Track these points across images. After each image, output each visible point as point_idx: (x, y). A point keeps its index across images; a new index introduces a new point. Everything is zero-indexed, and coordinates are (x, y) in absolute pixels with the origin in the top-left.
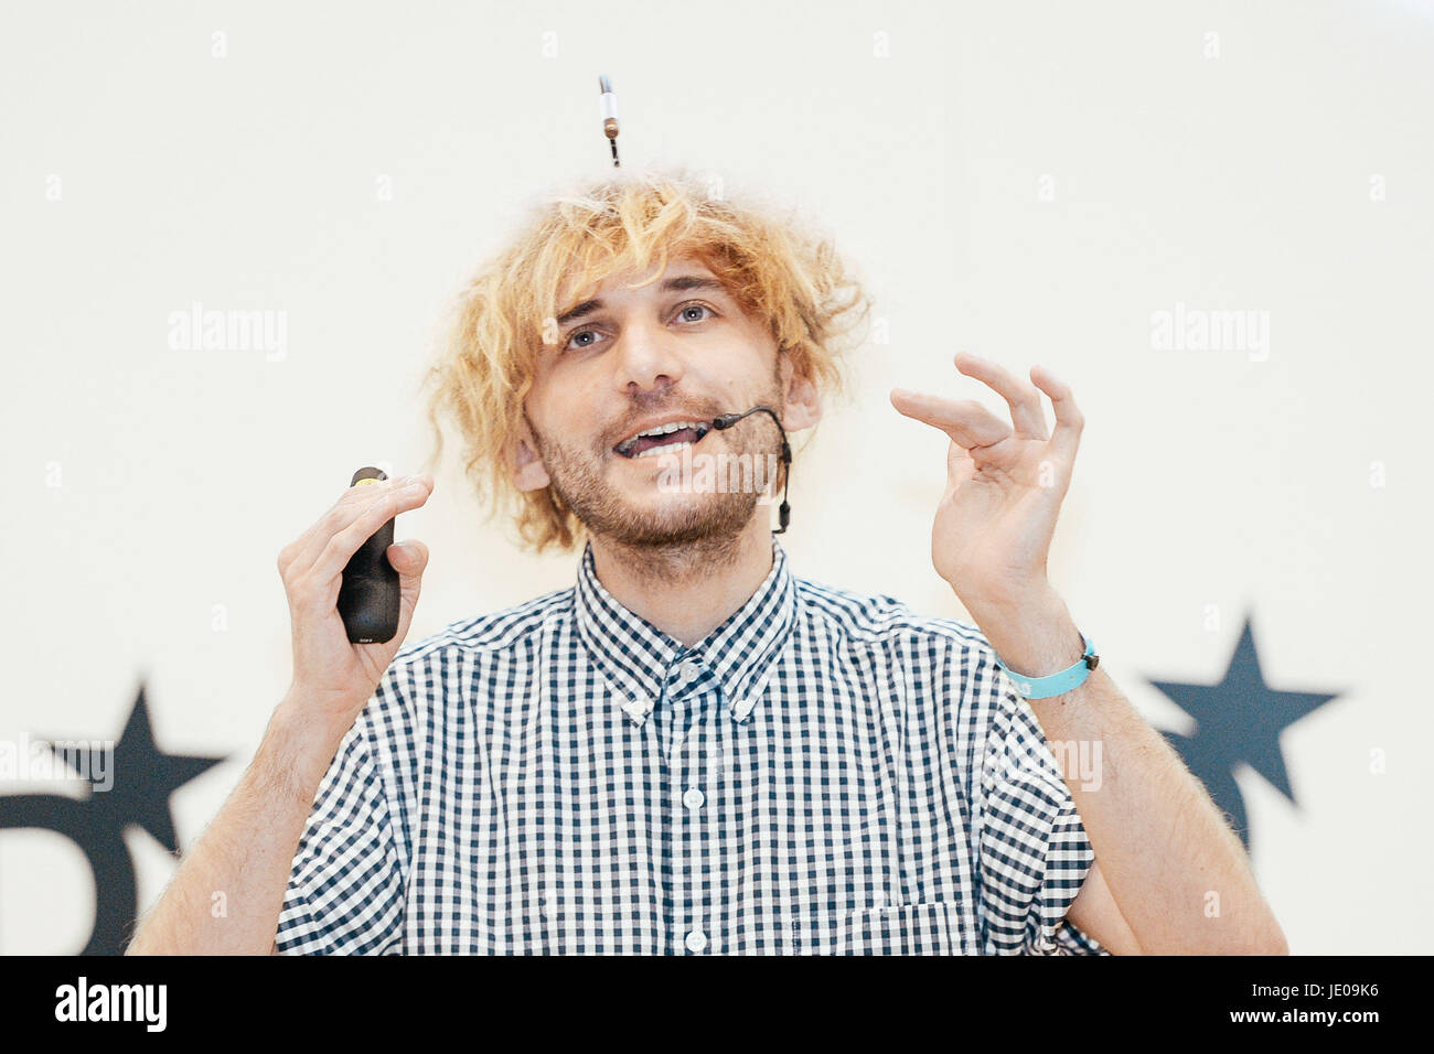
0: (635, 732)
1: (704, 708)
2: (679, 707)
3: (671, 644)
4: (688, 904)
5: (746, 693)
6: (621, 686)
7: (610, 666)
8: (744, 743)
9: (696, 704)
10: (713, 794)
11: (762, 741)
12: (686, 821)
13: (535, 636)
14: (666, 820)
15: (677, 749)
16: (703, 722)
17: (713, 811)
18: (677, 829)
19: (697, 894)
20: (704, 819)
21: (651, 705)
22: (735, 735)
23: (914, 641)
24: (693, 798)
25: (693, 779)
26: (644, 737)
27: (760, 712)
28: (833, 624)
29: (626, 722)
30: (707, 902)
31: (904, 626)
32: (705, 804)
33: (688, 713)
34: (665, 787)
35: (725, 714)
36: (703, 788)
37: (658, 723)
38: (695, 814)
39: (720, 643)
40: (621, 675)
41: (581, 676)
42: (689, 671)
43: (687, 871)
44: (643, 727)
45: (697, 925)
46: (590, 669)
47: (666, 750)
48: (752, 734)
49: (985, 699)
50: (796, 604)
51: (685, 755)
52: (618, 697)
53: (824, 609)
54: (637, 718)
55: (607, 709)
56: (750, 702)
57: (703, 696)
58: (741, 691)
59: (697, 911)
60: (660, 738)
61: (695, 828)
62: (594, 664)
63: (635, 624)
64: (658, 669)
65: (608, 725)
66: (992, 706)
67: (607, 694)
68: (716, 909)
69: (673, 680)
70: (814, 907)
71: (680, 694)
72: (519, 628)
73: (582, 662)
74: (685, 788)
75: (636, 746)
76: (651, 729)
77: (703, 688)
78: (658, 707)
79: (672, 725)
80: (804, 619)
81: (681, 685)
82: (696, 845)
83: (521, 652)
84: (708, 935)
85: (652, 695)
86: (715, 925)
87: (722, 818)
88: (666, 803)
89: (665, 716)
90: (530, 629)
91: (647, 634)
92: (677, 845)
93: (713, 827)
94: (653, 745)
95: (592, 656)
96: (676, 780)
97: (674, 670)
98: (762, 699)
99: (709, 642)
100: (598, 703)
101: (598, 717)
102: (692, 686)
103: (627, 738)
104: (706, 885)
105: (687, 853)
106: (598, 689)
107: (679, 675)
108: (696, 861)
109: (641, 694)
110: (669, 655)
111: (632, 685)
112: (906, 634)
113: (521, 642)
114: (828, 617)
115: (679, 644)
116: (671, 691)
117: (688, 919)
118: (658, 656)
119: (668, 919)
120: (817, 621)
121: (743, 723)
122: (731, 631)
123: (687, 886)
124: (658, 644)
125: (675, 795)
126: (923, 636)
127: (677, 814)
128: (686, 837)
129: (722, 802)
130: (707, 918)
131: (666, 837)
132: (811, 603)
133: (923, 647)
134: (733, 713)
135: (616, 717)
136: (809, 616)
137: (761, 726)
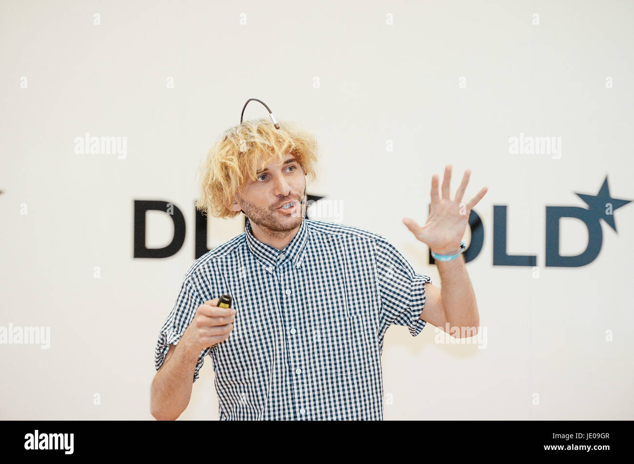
0: (270, 276)
1: (288, 266)
2: (281, 267)
3: (276, 251)
4: (290, 321)
5: (299, 260)
6: (264, 264)
7: (260, 258)
8: (300, 274)
9: (286, 265)
10: (293, 290)
11: (305, 273)
12: (287, 298)
14: (282, 299)
15: (282, 279)
16: (288, 270)
17: (294, 295)
18: (285, 301)
19: (292, 318)
20: (292, 297)
21: (273, 268)
22: (297, 272)
24: (288, 292)
25: (288, 286)
26: (273, 277)
27: (303, 265)
29: (267, 273)
30: (295, 320)
32: (291, 293)
33: (284, 268)
34: (280, 290)
35: (294, 267)
36: (290, 288)
37: (276, 272)
38: (289, 296)
39: (290, 248)
40: (264, 261)
41: (252, 261)
42: (283, 257)
43: (289, 312)
44: (272, 274)
45: (293, 327)
46: (254, 259)
47: (279, 279)
48: (302, 272)
50: (308, 230)
51: (285, 280)
52: (264, 267)
54: (270, 272)
55: (261, 270)
56: (300, 262)
57: (287, 263)
58: (297, 260)
59: (293, 323)
60: (277, 276)
63: (266, 247)
64: (274, 258)
65: (262, 274)
67: (261, 266)
68: (298, 322)
69: (278, 260)
70: (325, 319)
71: (281, 263)
72: (232, 248)
73: (252, 257)
74: (286, 289)
75: (271, 279)
76: (274, 274)
77: (287, 261)
78: (275, 268)
79: (280, 272)
81: (281, 261)
82: (290, 305)
84: (296, 329)
85: (273, 265)
86: (298, 326)
87: (297, 296)
88: (281, 294)
89: (278, 270)
90: (235, 248)
91: (269, 249)
92: (285, 305)
93: (294, 299)
94: (275, 278)
95: (254, 256)
96: (283, 287)
97: (278, 257)
98: (303, 261)
99: (287, 249)
100: (258, 269)
101: (259, 273)
102: (284, 261)
103: (268, 277)
104: (294, 315)
105: (288, 307)
106: (258, 264)
107: (280, 259)
108: (291, 309)
109: (270, 265)
110: (277, 254)
111: (267, 263)
113: (233, 252)
115: (279, 250)
116: (278, 263)
117: (290, 325)
119: (285, 326)
121: (299, 269)
122: (293, 244)
123: (289, 316)
124: (273, 252)
125: (283, 292)
127: (284, 296)
128: (287, 303)
129: (296, 292)
130: (295, 325)
131: (282, 303)
132: (312, 229)
134: (296, 266)
135: (264, 272)
137: (304, 269)
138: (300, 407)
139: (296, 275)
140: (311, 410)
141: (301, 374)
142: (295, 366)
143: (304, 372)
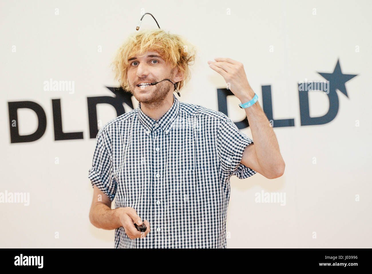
0: (148, 137)
1: (160, 132)
2: (155, 132)
3: (153, 121)
4: (157, 169)
5: (168, 129)
6: (145, 128)
7: (143, 124)
8: (167, 138)
9: (159, 131)
10: (161, 148)
11: (171, 138)
12: (156, 153)
13: (132, 118)
14: (153, 153)
15: (155, 140)
16: (160, 135)
17: (161, 151)
18: (155, 155)
19: (158, 167)
20: (160, 153)
21: (150, 132)
22: (166, 137)
23: (202, 116)
24: (158, 149)
25: (158, 145)
26: (149, 138)
27: (171, 132)
28: (186, 113)
29: (146, 135)
30: (160, 168)
31: (200, 113)
32: (160, 150)
33: (157, 133)
34: (153, 147)
35: (164, 133)
36: (159, 147)
37: (152, 135)
38: (158, 152)
39: (162, 120)
40: (145, 126)
41: (139, 126)
42: (157, 125)
43: (156, 163)
44: (149, 136)
45: (158, 173)
46: (140, 125)
47: (153, 140)
48: (169, 137)
49: (215, 127)
50: (179, 110)
51: (156, 141)
52: (145, 130)
53: (185, 110)
54: (148, 134)
55: (143, 132)
56: (168, 131)
57: (160, 130)
58: (167, 129)
59: (158, 170)
60: (152, 138)
61: (158, 155)
62: (141, 124)
63: (147, 117)
64: (151, 125)
65: (143, 135)
66: (217, 129)
67: (143, 130)
68: (162, 170)
69: (154, 127)
70: (179, 169)
71: (155, 130)
72: (129, 116)
73: (139, 123)
74: (156, 147)
75: (148, 139)
76: (150, 136)
77: (160, 128)
78: (152, 132)
79: (154, 135)
80: (181, 112)
81: (156, 128)
82: (158, 158)
83: (129, 121)
84: (160, 174)
85: (150, 130)
86: (161, 173)
87: (163, 153)
88: (153, 150)
89: (153, 134)
90: (131, 116)
91: (149, 119)
92: (155, 158)
93: (161, 154)
94: (151, 139)
95: (140, 122)
96: (154, 146)
97: (154, 125)
98: (171, 130)
99: (160, 120)
100: (141, 131)
101: (141, 134)
102: (158, 128)
103: (146, 138)
104: (160, 165)
105: (156, 159)
106: (141, 128)
107: (155, 126)
108: (158, 161)
109: (149, 130)
110: (153, 123)
111: (147, 128)
112: (200, 115)
113: (129, 119)
114: (186, 112)
115: (154, 121)
116: (154, 129)
117: (157, 172)
118: (151, 123)
119: (153, 172)
120: (184, 113)
121: (167, 135)
122: (164, 118)
123: (156, 165)
124: (151, 121)
125: (154, 149)
126: (203, 115)
127: (155, 152)
128: (156, 156)
129: (163, 150)
130: (160, 171)
131: (153, 156)
132: (183, 109)
133: (203, 117)
134: (165, 133)
135: (144, 134)
136: (182, 112)
137: (171, 135)
138: (157, 227)
139: (164, 139)
140: (164, 229)
141: (160, 205)
142: (157, 199)
143: (162, 203)
